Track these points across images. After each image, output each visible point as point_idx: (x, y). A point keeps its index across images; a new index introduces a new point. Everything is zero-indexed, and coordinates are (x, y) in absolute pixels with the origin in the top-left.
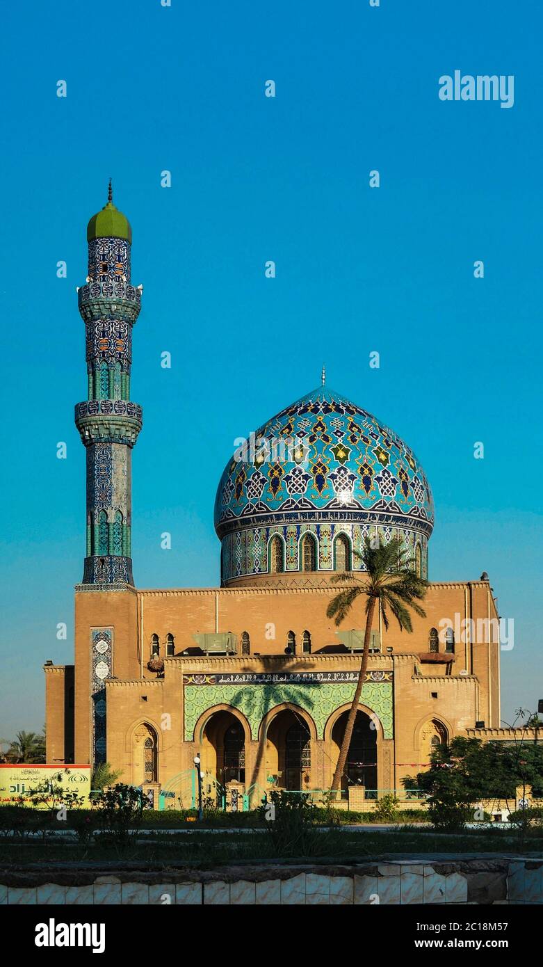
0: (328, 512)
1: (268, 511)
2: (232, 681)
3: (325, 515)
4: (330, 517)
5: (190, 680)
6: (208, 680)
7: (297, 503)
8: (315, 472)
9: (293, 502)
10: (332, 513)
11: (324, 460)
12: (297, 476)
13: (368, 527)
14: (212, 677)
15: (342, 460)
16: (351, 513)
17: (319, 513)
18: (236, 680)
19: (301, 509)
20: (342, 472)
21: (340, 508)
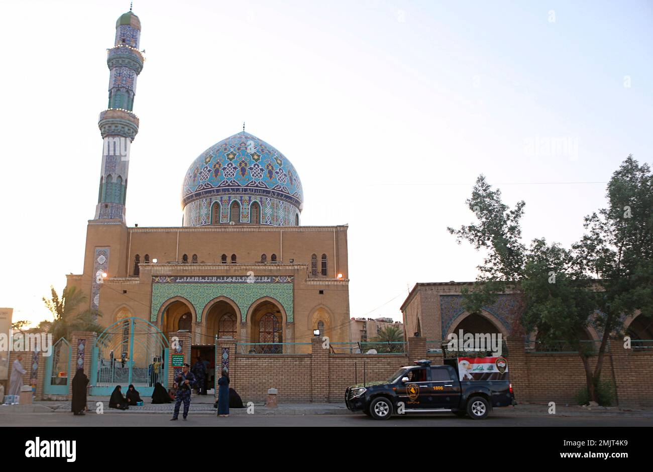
0: (247, 189)
1: (212, 188)
2: (185, 280)
3: (246, 190)
4: (249, 191)
5: (157, 279)
6: (169, 280)
7: (229, 182)
8: (240, 166)
9: (227, 182)
10: (250, 189)
11: (246, 159)
12: (230, 167)
13: (271, 199)
14: (171, 278)
15: (256, 160)
16: (261, 190)
17: (242, 188)
18: (187, 280)
19: (232, 186)
20: (256, 166)
21: (254, 187)
